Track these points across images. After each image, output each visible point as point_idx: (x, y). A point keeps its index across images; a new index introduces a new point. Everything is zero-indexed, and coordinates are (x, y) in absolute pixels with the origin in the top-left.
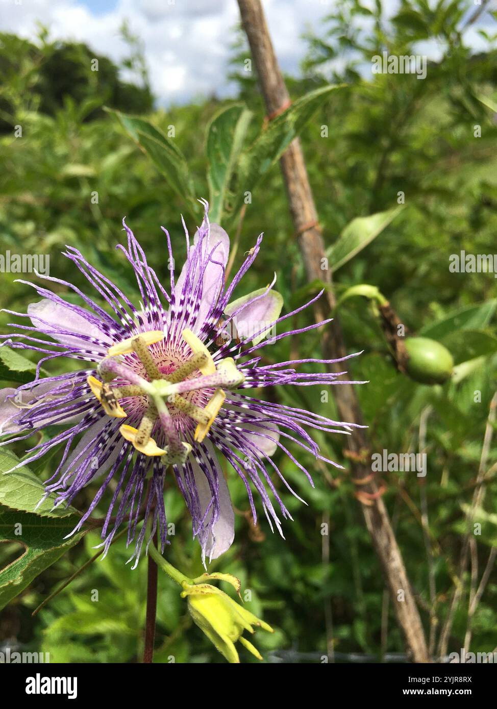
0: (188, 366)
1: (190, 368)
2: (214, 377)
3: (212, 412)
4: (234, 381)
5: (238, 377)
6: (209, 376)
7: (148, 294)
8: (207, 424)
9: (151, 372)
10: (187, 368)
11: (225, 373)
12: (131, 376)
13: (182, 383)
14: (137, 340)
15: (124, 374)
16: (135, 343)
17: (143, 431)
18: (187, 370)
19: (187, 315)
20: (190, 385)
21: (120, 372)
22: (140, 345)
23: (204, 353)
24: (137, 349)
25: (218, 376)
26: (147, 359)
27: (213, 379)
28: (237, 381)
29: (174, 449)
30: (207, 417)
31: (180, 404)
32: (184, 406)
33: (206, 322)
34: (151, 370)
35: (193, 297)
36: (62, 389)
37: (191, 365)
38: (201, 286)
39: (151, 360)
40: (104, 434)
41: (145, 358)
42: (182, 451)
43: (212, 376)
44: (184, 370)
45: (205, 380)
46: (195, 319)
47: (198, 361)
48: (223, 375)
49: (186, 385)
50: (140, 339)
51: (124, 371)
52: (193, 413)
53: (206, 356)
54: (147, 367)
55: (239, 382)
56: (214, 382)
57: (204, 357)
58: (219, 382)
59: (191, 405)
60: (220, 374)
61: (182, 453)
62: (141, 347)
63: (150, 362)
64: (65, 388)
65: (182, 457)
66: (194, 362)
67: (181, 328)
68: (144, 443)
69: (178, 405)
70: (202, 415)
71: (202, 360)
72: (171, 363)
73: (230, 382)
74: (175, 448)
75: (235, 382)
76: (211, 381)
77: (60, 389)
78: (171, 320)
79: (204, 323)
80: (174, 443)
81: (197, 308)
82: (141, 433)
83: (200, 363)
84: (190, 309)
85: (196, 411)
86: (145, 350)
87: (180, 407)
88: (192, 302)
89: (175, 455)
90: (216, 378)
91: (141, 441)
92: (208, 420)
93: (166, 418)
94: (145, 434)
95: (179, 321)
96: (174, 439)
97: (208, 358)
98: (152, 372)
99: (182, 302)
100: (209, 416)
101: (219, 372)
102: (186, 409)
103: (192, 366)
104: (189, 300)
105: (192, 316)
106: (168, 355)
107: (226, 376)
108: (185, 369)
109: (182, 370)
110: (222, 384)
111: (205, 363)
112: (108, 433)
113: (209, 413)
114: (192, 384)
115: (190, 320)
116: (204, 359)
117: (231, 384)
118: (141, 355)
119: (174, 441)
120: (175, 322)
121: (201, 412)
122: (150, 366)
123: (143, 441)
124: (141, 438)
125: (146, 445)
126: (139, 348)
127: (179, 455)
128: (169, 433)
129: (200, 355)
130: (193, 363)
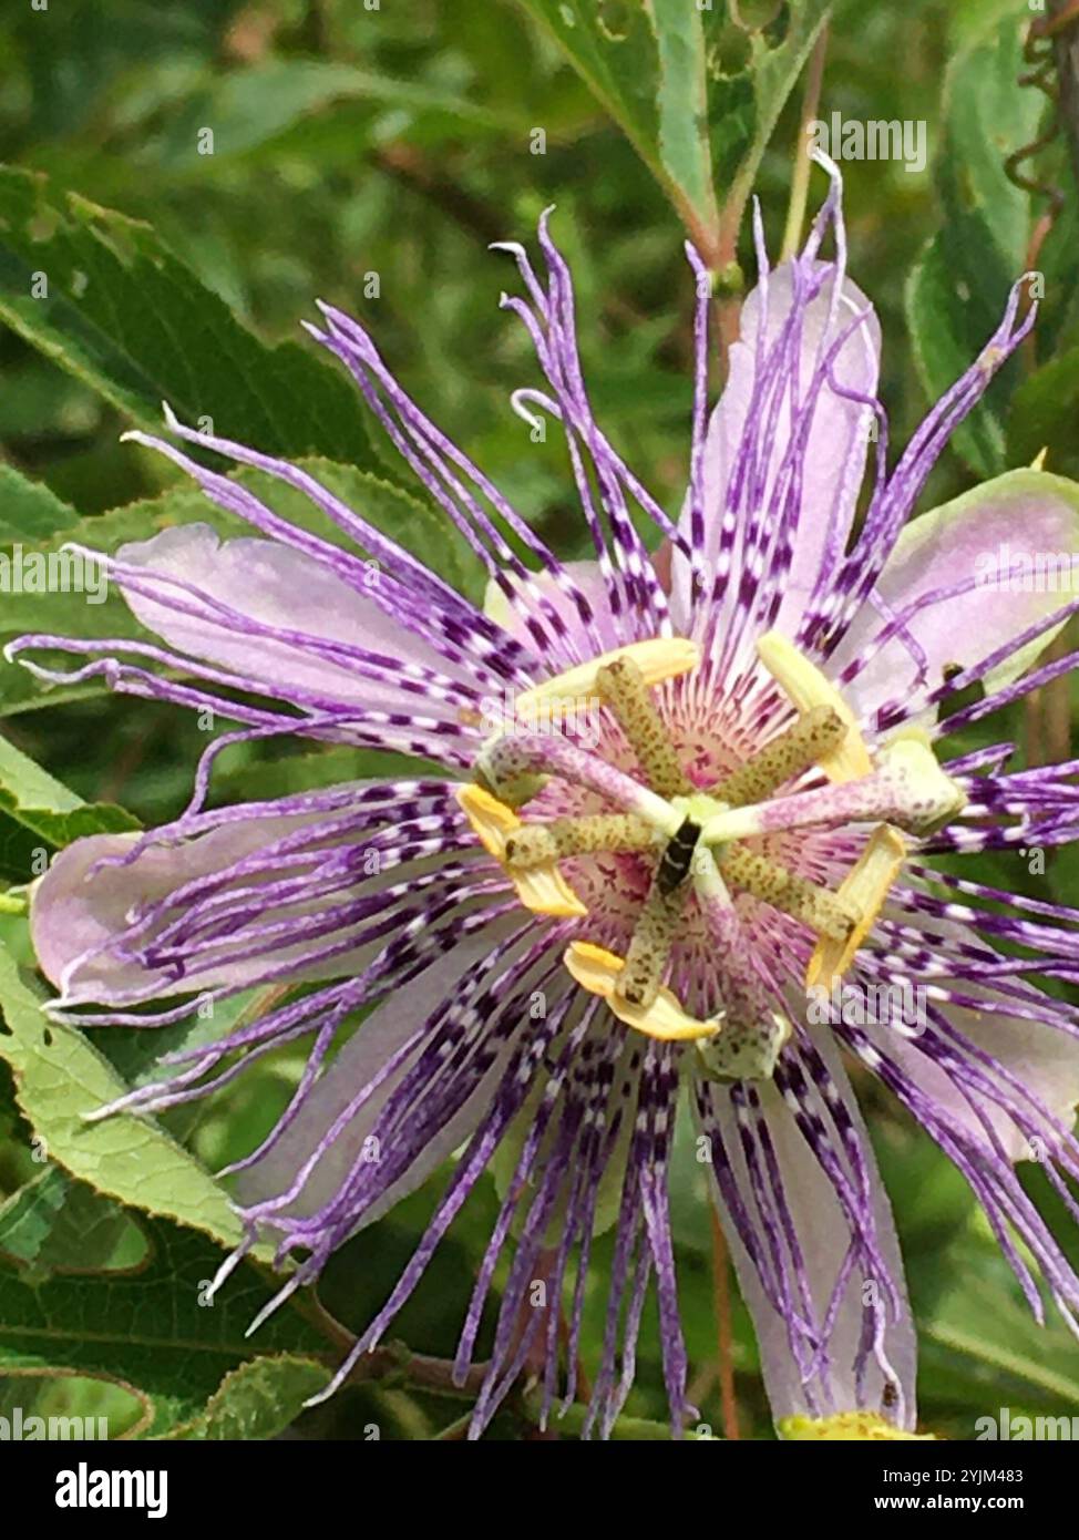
0: (781, 752)
1: (789, 760)
2: (871, 786)
3: (862, 903)
4: (931, 804)
5: (944, 793)
6: (855, 784)
7: (607, 509)
8: (847, 940)
9: (660, 772)
10: (778, 760)
11: (902, 778)
12: (611, 780)
13: (766, 806)
14: (616, 668)
15: (588, 775)
16: (609, 679)
17: (640, 962)
18: (779, 765)
19: (749, 588)
20: (794, 809)
21: (572, 767)
22: (627, 683)
23: (833, 710)
24: (615, 697)
25: (882, 784)
26: (647, 728)
27: (867, 792)
28: (943, 805)
29: (741, 1017)
30: (845, 916)
31: (754, 881)
32: (770, 885)
33: (813, 609)
34: (658, 767)
35: (766, 522)
36: (292, 851)
37: (791, 749)
38: (797, 480)
39: (661, 733)
40: (455, 1011)
41: (643, 727)
42: (765, 1029)
43: (864, 784)
44: (768, 769)
45: (841, 794)
46: (777, 601)
47: (814, 737)
48: (895, 784)
49: (783, 810)
50: (628, 666)
51: (587, 766)
52: (801, 903)
53: (839, 721)
54: (646, 756)
55: (946, 810)
56: (871, 802)
57: (834, 723)
58: (886, 805)
59: (790, 881)
60: (888, 779)
61: (766, 1036)
62: (630, 693)
63: (658, 741)
64: (300, 848)
65: (763, 1051)
66: (802, 740)
67: (730, 631)
68: (645, 1001)
69: (749, 883)
70: (829, 912)
71: (827, 732)
72: (698, 755)
73: (918, 806)
74: (748, 1015)
75: (935, 808)
76: (860, 798)
77: (282, 854)
78: (693, 603)
79: (806, 615)
80: (746, 997)
81: (783, 558)
82: (636, 966)
83: (821, 742)
84: (759, 564)
85: (812, 899)
86: (642, 699)
87: (756, 887)
88: (765, 540)
89: (744, 1041)
90: (876, 790)
91: (637, 994)
92: (851, 928)
93: (723, 914)
94: (647, 969)
95: (719, 607)
96: (744, 982)
97: (846, 727)
98: (663, 772)
99: (727, 540)
100: (852, 913)
101: (884, 772)
102: (777, 893)
103: (793, 754)
104: (754, 530)
105: (766, 589)
106: (687, 726)
107: (906, 788)
108: (770, 764)
109: (761, 766)
110: (894, 809)
111: (837, 741)
112: (477, 1006)
113: (853, 904)
114: (801, 806)
115: (758, 604)
116: (833, 729)
117: (921, 812)
118: (630, 715)
119: (744, 990)
120: (705, 611)
121: (827, 903)
122: (658, 753)
123: (642, 993)
124: (637, 981)
125: (650, 1005)
126: (622, 693)
127: (754, 1043)
128: (732, 960)
129: (822, 718)
130: (796, 744)
